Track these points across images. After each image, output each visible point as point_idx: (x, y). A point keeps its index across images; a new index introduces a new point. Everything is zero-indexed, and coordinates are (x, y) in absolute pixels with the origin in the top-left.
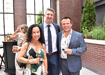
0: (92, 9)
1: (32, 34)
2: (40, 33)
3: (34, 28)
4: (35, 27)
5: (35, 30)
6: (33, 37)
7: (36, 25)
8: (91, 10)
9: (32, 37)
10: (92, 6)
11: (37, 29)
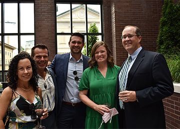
0: (176, 18)
1: (17, 72)
2: (33, 69)
3: (21, 61)
4: (22, 59)
5: (23, 64)
6: (20, 77)
7: (24, 56)
8: (174, 19)
9: (17, 76)
10: (176, 11)
11: (27, 62)
